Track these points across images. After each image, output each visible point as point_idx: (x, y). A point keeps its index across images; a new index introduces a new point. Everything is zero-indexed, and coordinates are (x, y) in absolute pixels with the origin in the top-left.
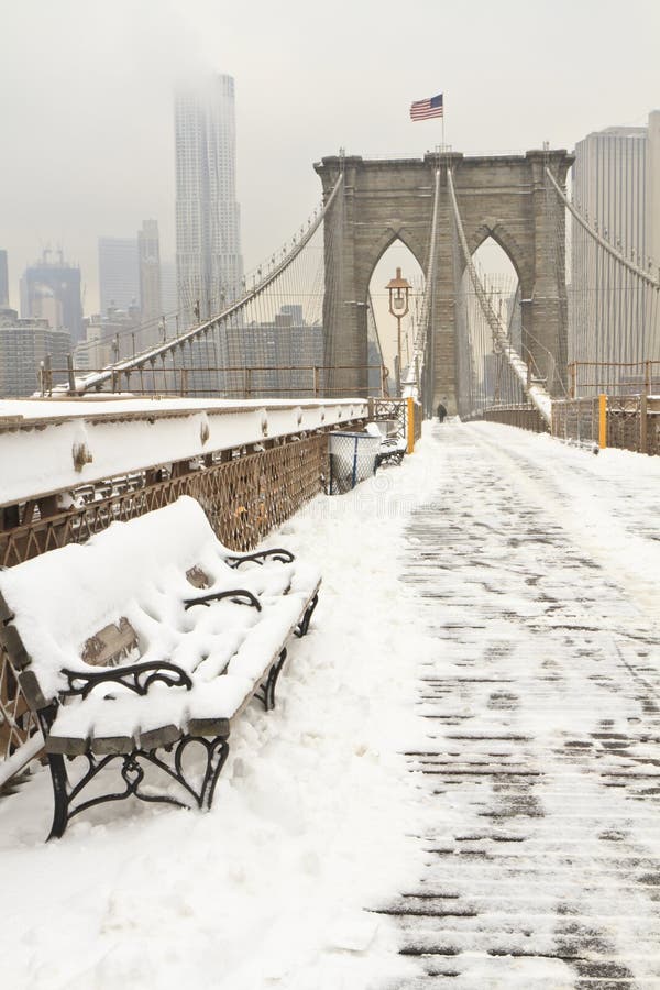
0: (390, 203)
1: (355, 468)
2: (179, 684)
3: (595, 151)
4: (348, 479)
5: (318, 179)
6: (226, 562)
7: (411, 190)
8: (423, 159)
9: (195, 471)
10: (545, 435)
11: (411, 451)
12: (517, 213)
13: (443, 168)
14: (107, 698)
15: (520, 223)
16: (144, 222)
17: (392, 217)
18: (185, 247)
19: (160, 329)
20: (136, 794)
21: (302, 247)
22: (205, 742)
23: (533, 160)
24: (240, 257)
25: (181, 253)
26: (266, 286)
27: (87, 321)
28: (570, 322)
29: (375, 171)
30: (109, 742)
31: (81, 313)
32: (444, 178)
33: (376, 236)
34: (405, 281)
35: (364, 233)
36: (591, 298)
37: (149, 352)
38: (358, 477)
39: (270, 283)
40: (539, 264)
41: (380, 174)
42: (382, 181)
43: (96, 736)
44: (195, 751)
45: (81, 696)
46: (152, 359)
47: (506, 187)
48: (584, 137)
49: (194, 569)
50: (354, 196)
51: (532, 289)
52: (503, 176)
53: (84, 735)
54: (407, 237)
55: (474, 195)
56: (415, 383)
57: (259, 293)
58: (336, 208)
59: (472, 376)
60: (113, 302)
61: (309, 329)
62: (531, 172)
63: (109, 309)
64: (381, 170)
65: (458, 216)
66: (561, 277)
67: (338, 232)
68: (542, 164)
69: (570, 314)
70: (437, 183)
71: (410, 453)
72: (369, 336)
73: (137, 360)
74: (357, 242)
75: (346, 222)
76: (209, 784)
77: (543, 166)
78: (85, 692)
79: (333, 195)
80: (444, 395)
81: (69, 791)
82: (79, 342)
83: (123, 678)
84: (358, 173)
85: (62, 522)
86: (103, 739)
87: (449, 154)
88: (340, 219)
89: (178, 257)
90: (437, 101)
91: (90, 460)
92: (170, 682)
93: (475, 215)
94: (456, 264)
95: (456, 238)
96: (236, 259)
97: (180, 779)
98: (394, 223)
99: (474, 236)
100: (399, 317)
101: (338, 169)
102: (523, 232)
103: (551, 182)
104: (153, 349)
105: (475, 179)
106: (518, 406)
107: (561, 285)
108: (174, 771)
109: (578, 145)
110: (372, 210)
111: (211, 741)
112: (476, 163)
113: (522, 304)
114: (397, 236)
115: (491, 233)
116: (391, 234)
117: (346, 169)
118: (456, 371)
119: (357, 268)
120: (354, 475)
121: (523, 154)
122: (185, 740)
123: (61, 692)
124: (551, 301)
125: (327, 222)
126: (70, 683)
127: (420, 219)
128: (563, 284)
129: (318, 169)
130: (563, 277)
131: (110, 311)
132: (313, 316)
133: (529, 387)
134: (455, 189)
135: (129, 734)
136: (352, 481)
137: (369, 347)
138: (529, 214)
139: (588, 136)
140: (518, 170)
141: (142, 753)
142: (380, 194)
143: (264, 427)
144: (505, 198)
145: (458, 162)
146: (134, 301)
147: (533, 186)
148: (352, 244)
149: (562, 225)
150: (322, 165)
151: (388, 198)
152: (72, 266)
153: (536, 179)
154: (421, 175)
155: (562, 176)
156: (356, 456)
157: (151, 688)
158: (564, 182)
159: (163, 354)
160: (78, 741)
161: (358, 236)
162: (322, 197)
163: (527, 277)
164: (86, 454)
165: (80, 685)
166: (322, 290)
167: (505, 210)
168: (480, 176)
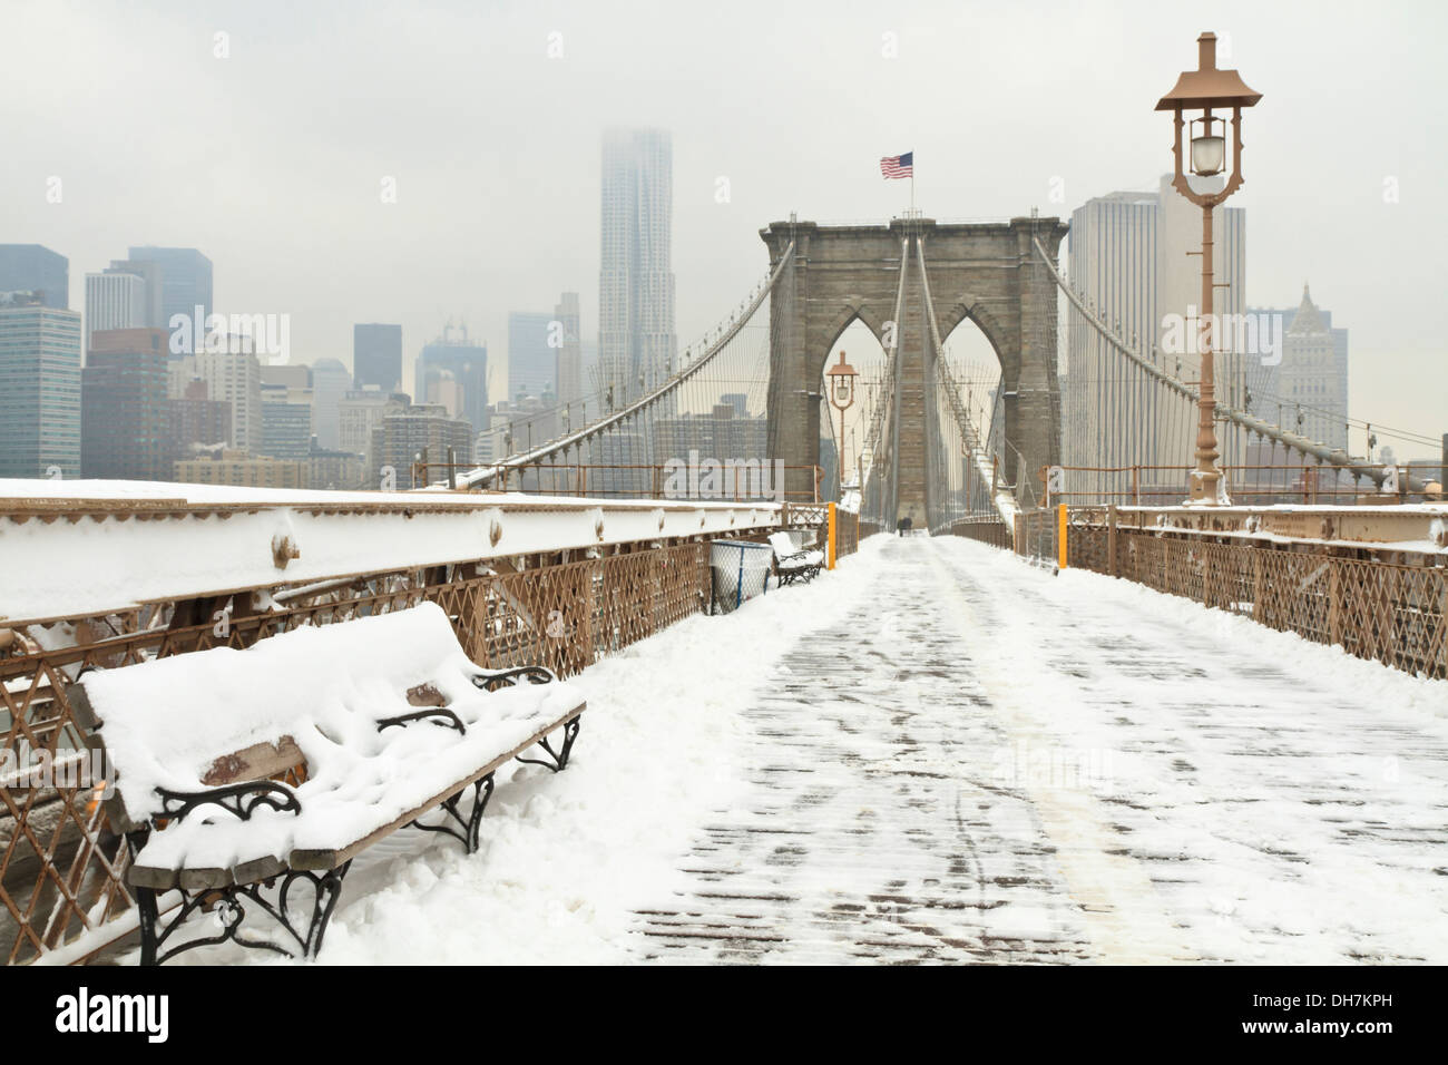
0: (848, 276)
1: (740, 584)
2: (287, 808)
3: (1096, 219)
4: (731, 596)
5: (764, 247)
6: (473, 681)
7: (874, 261)
8: (888, 225)
9: (481, 576)
10: (1007, 553)
11: (832, 567)
12: (999, 290)
13: (913, 237)
14: (205, 822)
15: (1004, 302)
16: (563, 295)
17: (849, 293)
18: (610, 324)
19: (563, 418)
20: (234, 938)
21: (741, 326)
22: (313, 877)
23: (1018, 229)
24: (675, 337)
25: (604, 332)
26: (696, 371)
27: (492, 409)
28: (1065, 421)
29: (832, 239)
30: (200, 873)
31: (485, 398)
32: (913, 247)
33: (832, 315)
34: (850, 366)
35: (817, 311)
36: (1092, 389)
37: (548, 446)
38: (744, 595)
39: (700, 367)
40: (1026, 350)
41: (837, 242)
42: (842, 250)
43: (186, 867)
44: (302, 887)
45: (177, 819)
46: (552, 454)
47: (988, 259)
48: (1083, 204)
49: (422, 687)
50: (806, 268)
51: (1017, 380)
52: (983, 247)
53: (172, 865)
54: (869, 316)
55: (949, 269)
56: (858, 488)
57: (686, 378)
58: (784, 282)
59: (943, 480)
60: (523, 387)
61: (753, 422)
62: (1016, 243)
63: (520, 396)
64: (838, 238)
65: (928, 294)
66: (1052, 366)
67: (787, 309)
68: (1030, 233)
69: (1064, 410)
70: (905, 254)
71: (829, 569)
72: (822, 432)
73: (533, 455)
74: (809, 321)
75: (796, 298)
76: (317, 928)
77: (1031, 235)
78: (181, 814)
79: (781, 266)
80: (910, 504)
81: (159, 932)
82: (482, 434)
83: (224, 800)
84: (812, 240)
85: (256, 625)
86: (194, 870)
87: (919, 221)
88: (789, 293)
89: (600, 335)
90: (906, 160)
91: (296, 555)
92: (277, 806)
93: (951, 292)
94: (926, 350)
95: (925, 319)
96: (670, 339)
97: (284, 921)
98: (853, 300)
99: (949, 316)
100: (842, 409)
101: (788, 236)
102: (1007, 313)
103: (1041, 256)
104: (554, 442)
105: (950, 250)
106: (984, 516)
107: (1052, 375)
108: (277, 911)
109: (1077, 212)
110: (827, 284)
111: (320, 878)
112: (951, 232)
113: (1006, 397)
114: (856, 315)
115: (968, 313)
116: (850, 313)
117: (798, 237)
118: (926, 476)
119: (809, 352)
120: (739, 592)
121: (1007, 222)
122: (292, 875)
123: (155, 815)
124: (1040, 394)
125: (774, 297)
126: (165, 803)
127: (883, 295)
128: (1055, 374)
129: (765, 237)
130: (1055, 365)
131: (519, 397)
132: (757, 408)
133: (995, 495)
134: (925, 261)
135: (224, 866)
136: (736, 599)
137: (822, 444)
138: (1014, 292)
139: (1088, 202)
140: (1002, 240)
141: (242, 889)
142: (838, 266)
143: (599, 530)
144: (987, 272)
145: (930, 230)
146: (548, 387)
147: (1019, 259)
148: (803, 324)
149: (1053, 306)
150: (769, 231)
151: (849, 271)
152: (476, 345)
153: (1023, 251)
154: (886, 245)
155: (1054, 248)
156: (741, 570)
157: (255, 812)
158: (1056, 254)
159: (565, 448)
160: (166, 871)
161: (809, 316)
162: (769, 269)
163: (1012, 365)
164: (290, 547)
165: (176, 806)
166: (766, 375)
167: (986, 286)
168: (957, 246)
